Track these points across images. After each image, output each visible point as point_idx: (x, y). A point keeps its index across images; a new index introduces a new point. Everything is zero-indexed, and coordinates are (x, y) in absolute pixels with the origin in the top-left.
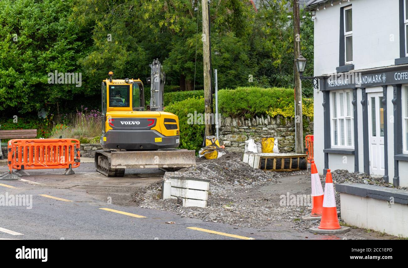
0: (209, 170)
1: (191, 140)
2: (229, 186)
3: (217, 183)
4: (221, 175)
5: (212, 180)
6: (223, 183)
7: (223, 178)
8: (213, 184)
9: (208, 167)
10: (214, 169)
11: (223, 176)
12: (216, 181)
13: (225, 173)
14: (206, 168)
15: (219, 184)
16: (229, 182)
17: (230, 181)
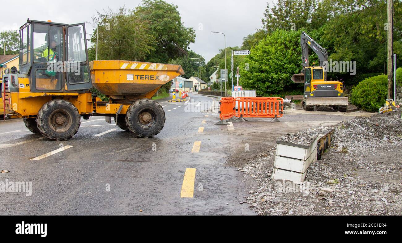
0: (358, 126)
1: (377, 101)
2: (375, 143)
3: (363, 139)
4: (370, 131)
5: (358, 135)
6: (369, 140)
7: (371, 134)
8: (357, 140)
9: (358, 123)
10: (363, 125)
11: (372, 132)
12: (362, 137)
13: (374, 129)
14: (355, 124)
15: (364, 140)
16: (377, 138)
17: (378, 137)
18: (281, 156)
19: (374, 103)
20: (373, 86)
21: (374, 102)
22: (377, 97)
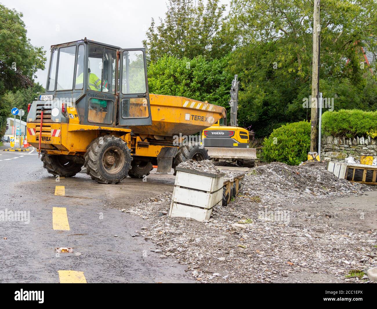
0: (274, 173)
1: (297, 156)
2: (295, 194)
3: (279, 189)
4: (289, 180)
5: (273, 184)
6: (287, 190)
7: (290, 184)
8: (272, 190)
9: (274, 170)
10: (280, 172)
11: (291, 182)
12: (278, 186)
13: (294, 178)
14: (270, 171)
15: (281, 190)
16: (297, 189)
17: (299, 188)
18: (181, 187)
19: (292, 158)
20: (292, 135)
21: (292, 156)
22: (296, 150)
